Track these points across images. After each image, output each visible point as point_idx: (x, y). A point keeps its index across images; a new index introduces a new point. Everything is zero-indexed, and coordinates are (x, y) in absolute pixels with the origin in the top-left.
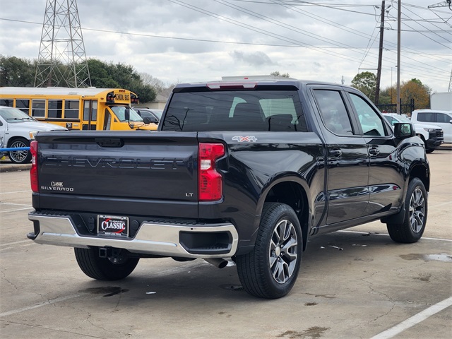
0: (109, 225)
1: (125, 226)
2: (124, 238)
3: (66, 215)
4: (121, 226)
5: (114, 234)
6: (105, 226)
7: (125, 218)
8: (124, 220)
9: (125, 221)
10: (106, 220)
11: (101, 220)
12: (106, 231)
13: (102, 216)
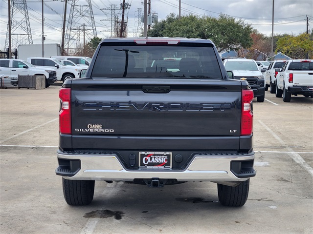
0: (151, 160)
1: (169, 160)
2: (168, 170)
3: (111, 153)
4: (163, 160)
5: (156, 167)
6: (146, 161)
7: (168, 153)
8: (166, 155)
9: (169, 156)
10: (148, 155)
11: (143, 156)
12: (147, 165)
13: (143, 153)
